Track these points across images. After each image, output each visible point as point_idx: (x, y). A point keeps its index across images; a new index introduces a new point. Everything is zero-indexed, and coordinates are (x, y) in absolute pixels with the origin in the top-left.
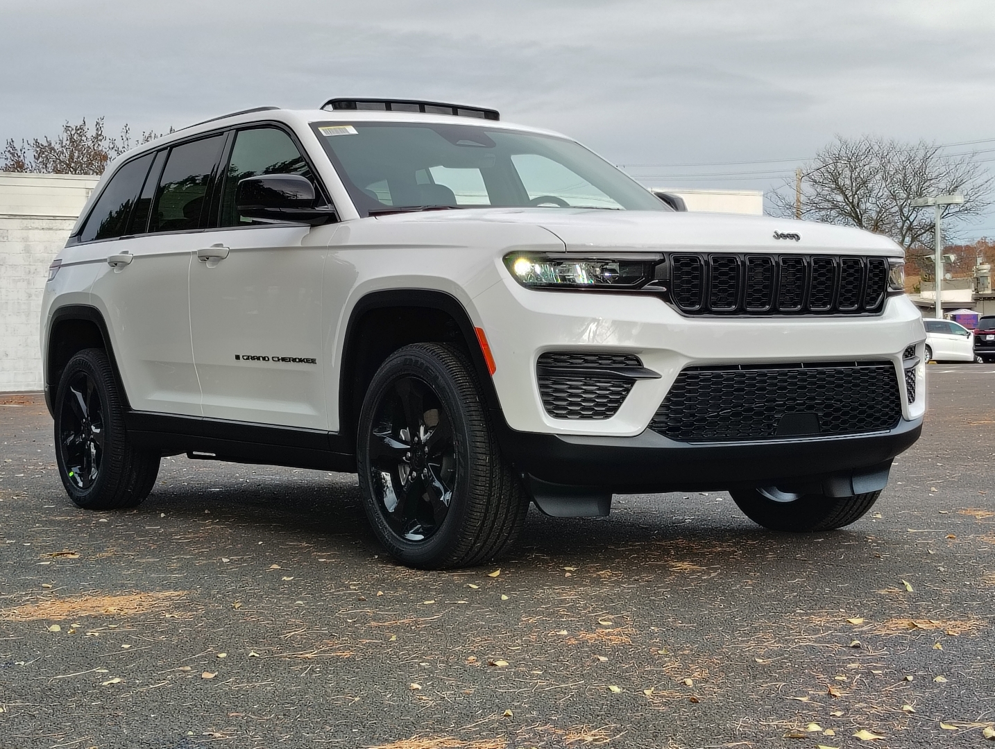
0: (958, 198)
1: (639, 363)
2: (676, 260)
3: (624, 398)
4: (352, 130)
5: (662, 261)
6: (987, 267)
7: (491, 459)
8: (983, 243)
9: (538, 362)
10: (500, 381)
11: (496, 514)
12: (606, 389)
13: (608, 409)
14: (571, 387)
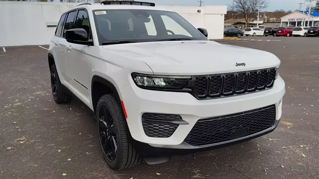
0: (263, 5)
1: (181, 118)
2: (197, 78)
3: (175, 131)
4: (105, 13)
5: (191, 79)
6: (266, 17)
7: (128, 145)
8: (265, 12)
9: (142, 116)
10: (129, 121)
11: (131, 160)
12: (168, 127)
13: (168, 134)
14: (155, 126)
